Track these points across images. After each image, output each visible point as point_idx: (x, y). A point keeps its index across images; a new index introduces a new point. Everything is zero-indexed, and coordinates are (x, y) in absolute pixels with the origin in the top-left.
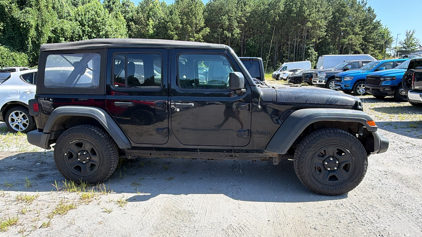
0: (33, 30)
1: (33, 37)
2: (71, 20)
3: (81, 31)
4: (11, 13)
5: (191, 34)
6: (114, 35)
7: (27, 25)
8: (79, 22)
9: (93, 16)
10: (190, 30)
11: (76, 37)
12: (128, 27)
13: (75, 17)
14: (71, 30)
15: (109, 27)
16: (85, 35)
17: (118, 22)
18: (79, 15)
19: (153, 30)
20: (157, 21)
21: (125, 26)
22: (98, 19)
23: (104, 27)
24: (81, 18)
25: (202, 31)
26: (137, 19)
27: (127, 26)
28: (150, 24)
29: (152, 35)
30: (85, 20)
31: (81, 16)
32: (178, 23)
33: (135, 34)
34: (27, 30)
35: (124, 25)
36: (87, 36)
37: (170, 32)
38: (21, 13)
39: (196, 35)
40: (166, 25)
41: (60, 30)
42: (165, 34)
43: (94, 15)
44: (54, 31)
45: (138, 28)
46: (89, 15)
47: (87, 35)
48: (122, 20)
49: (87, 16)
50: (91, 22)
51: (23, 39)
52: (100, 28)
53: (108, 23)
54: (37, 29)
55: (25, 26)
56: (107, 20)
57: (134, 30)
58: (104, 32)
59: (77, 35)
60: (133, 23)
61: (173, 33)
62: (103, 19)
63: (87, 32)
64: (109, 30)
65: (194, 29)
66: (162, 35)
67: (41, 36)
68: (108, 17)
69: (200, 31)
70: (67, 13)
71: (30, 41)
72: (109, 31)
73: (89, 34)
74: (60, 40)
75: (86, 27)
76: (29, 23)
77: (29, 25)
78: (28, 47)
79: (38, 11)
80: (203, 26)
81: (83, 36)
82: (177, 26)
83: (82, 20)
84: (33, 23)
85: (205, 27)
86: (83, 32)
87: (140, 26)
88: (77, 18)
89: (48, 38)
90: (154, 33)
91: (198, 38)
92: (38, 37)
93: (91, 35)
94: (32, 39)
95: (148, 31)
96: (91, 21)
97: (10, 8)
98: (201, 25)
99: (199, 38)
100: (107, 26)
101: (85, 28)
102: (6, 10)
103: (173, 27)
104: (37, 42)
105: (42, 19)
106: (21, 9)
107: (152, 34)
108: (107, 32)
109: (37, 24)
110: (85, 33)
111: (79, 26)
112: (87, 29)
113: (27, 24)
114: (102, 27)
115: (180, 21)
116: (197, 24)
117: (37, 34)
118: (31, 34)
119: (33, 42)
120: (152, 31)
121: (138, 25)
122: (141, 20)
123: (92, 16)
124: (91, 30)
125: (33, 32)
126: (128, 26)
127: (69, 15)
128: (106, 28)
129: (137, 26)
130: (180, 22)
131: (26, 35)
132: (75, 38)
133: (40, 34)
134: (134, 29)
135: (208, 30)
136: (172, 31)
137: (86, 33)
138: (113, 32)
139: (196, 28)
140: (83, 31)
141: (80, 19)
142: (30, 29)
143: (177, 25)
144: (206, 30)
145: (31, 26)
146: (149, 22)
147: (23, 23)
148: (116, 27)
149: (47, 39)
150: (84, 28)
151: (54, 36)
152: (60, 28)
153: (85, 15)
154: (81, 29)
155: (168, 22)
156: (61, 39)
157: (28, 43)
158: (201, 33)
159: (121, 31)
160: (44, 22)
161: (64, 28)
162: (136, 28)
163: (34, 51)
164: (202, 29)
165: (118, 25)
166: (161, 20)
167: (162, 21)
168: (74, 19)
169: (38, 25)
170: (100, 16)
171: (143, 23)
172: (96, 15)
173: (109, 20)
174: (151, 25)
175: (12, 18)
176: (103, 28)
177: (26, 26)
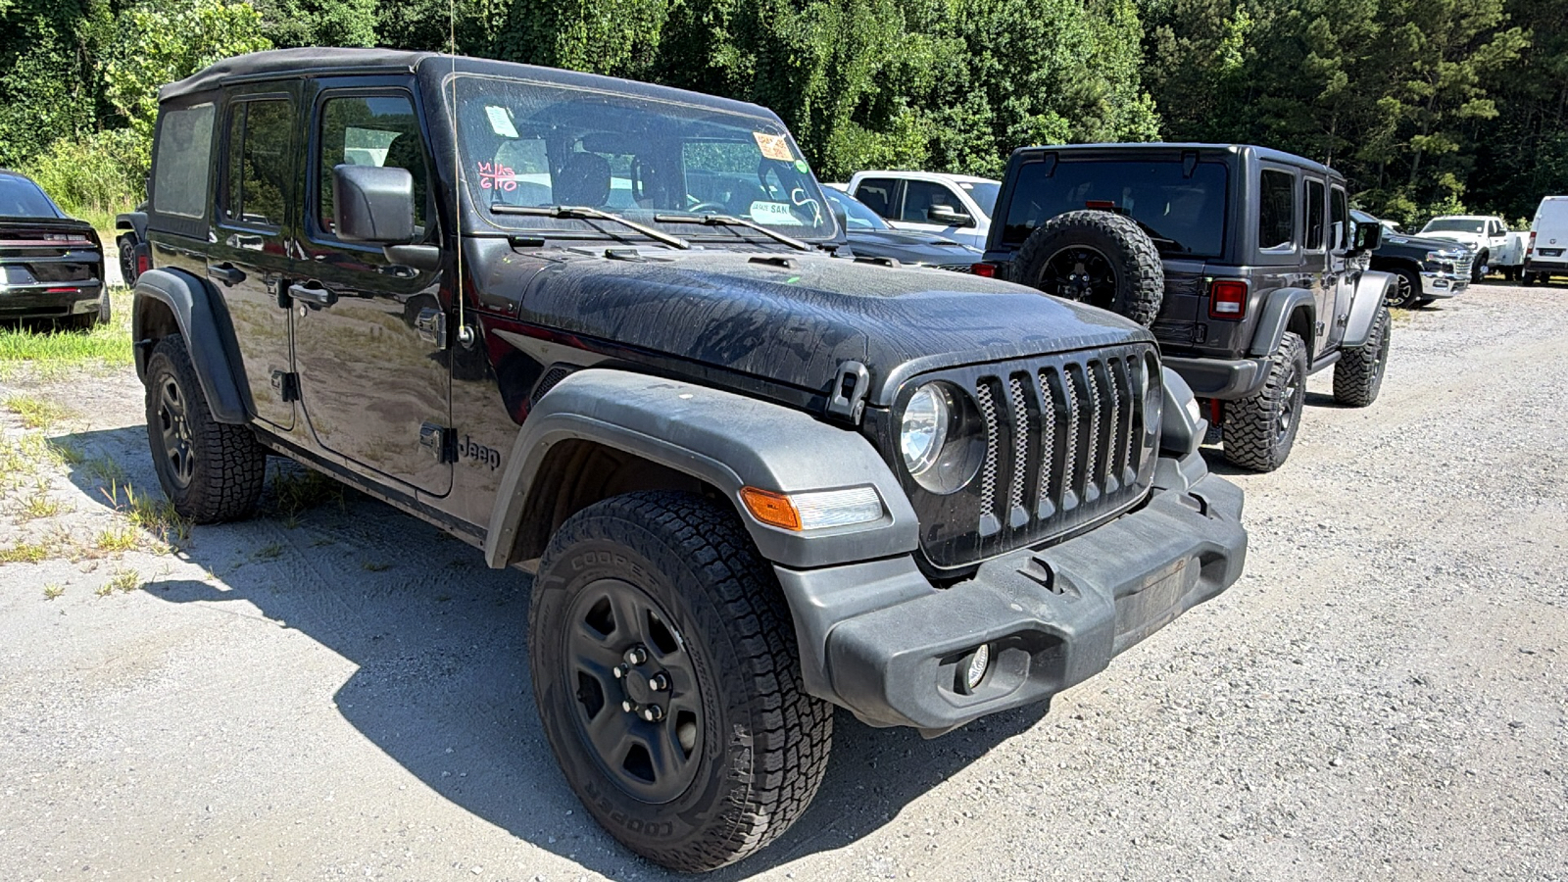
0: (821, 72)
1: (816, 97)
2: (942, 33)
3: (965, 71)
4: (770, 25)
5: (1417, 64)
6: (1080, 81)
7: (806, 59)
8: (968, 38)
9: (1017, 15)
10: (1415, 45)
11: (947, 93)
12: (1147, 47)
13: (958, 22)
14: (935, 68)
15: (1067, 53)
16: (977, 84)
17: (1111, 31)
18: (970, 15)
19: (1243, 56)
20: (1272, 15)
21: (1136, 46)
22: (1031, 24)
23: (1048, 52)
24: (977, 25)
25: (1484, 46)
26: (1191, 15)
27: (1143, 42)
28: (1236, 28)
29: (1236, 77)
30: (988, 33)
31: (976, 18)
32: (1363, 19)
33: (1170, 74)
34: (803, 75)
35: (1129, 42)
36: (985, 89)
37: (1317, 60)
38: (796, 23)
39: (1447, 69)
40: (1305, 28)
41: (899, 70)
42: (1293, 68)
43: (1021, 12)
44: (881, 77)
45: (1187, 50)
46: (1003, 11)
47: (986, 83)
48: (1125, 23)
49: (995, 17)
50: (1005, 39)
51: (791, 102)
52: (1032, 58)
53: (1065, 36)
54: (831, 71)
55: (798, 63)
56: (1063, 25)
57: (1170, 58)
58: (1045, 72)
59: (951, 84)
60: (1169, 32)
61: (1327, 62)
62: (1051, 23)
63: (988, 72)
64: (1064, 64)
65: (1443, 38)
66: (1281, 75)
67: (839, 93)
68: (1071, 15)
69: (1473, 45)
70: (935, 10)
71: (808, 109)
72: (1066, 68)
73: (993, 81)
74: (893, 104)
75: (987, 54)
76: (811, 53)
77: (811, 59)
78: (800, 128)
79: (844, 11)
80: (1494, 24)
81: (972, 89)
82: (1354, 32)
83: (978, 30)
84: (822, 52)
85: (1504, 27)
86: (972, 75)
87: (1195, 40)
88: (963, 26)
89: (860, 98)
90: (1245, 67)
91: (1456, 82)
92: (832, 96)
93: (997, 85)
94: (812, 103)
95: (1221, 59)
96: (1006, 34)
97: (772, 9)
98: (1483, 20)
99: (1461, 81)
100: (1061, 48)
101: (981, 61)
102: (761, 15)
103: (1336, 38)
104: (825, 113)
105: (850, 36)
106: (800, 9)
107: (1236, 69)
108: (1055, 71)
109: (835, 53)
110: (979, 78)
111: (966, 52)
112: (990, 61)
113: (806, 55)
114: (1041, 53)
115: (1376, 8)
116: (1465, 16)
117: (829, 87)
118: (813, 85)
119: (816, 113)
120: (1240, 59)
121: (1189, 38)
122: (1207, 17)
123: (1012, 15)
124: (1001, 67)
125: (818, 81)
126: (1149, 44)
127: (940, 16)
128: (1058, 58)
129: (1185, 41)
130: (1371, 15)
131: (800, 93)
132: (944, 97)
133: (837, 85)
134: (1172, 55)
135: (1518, 40)
136: (1329, 55)
137: (983, 79)
138: (1078, 70)
139: (1452, 34)
140: (975, 71)
141: (972, 27)
142: (810, 70)
143: (1357, 28)
144: (1505, 41)
145: (815, 63)
146: (1233, 21)
147: (796, 52)
148: (1094, 52)
149: (857, 100)
150: (977, 60)
151: (879, 90)
152: (898, 65)
153: (991, 11)
154: (970, 63)
155: (1312, 17)
156: (896, 99)
157: (802, 116)
158: (1478, 57)
159: (1116, 65)
160: (855, 45)
161: (911, 64)
162: (1180, 50)
163: (812, 142)
164: (1485, 36)
165: (1105, 41)
166: (1290, 8)
167: (1293, 12)
168: (951, 30)
169: (835, 57)
170: (1041, 12)
171: (1214, 28)
172: (1027, 11)
173: (1074, 24)
174: (1239, 34)
175: (774, 40)
176: (1044, 58)
177: (802, 62)
